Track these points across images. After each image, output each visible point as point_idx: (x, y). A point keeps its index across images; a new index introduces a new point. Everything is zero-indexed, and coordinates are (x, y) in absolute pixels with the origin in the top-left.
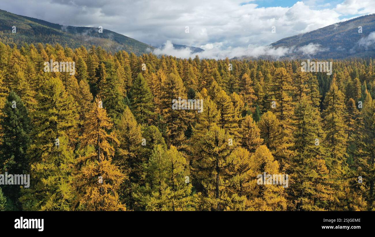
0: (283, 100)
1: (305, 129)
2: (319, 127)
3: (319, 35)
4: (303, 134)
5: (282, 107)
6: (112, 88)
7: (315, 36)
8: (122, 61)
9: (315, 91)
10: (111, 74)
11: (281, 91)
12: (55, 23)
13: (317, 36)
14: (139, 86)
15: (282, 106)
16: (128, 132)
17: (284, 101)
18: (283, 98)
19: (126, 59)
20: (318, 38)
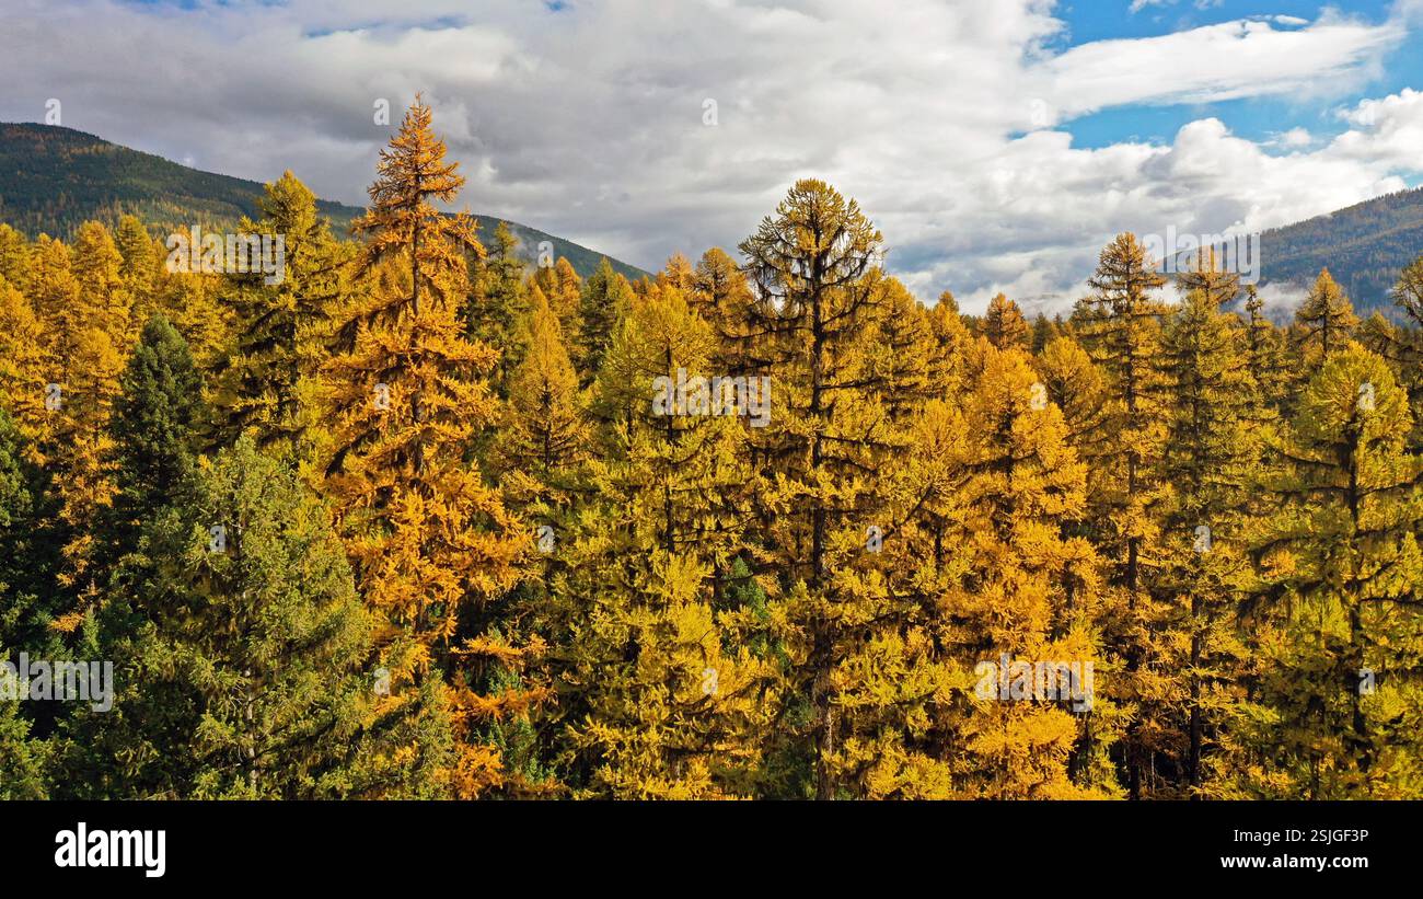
0: (1134, 353)
1: (1199, 404)
2: (1255, 395)
3: (1318, 241)
4: (1196, 423)
5: (1133, 381)
6: (505, 327)
7: (1304, 243)
8: (553, 293)
9: (1269, 345)
10: (505, 277)
11: (1127, 320)
12: (329, 200)
13: (1309, 242)
14: (601, 306)
15: (1130, 376)
16: (545, 411)
17: (1138, 358)
18: (1135, 348)
19: (567, 289)
20: (1314, 252)
